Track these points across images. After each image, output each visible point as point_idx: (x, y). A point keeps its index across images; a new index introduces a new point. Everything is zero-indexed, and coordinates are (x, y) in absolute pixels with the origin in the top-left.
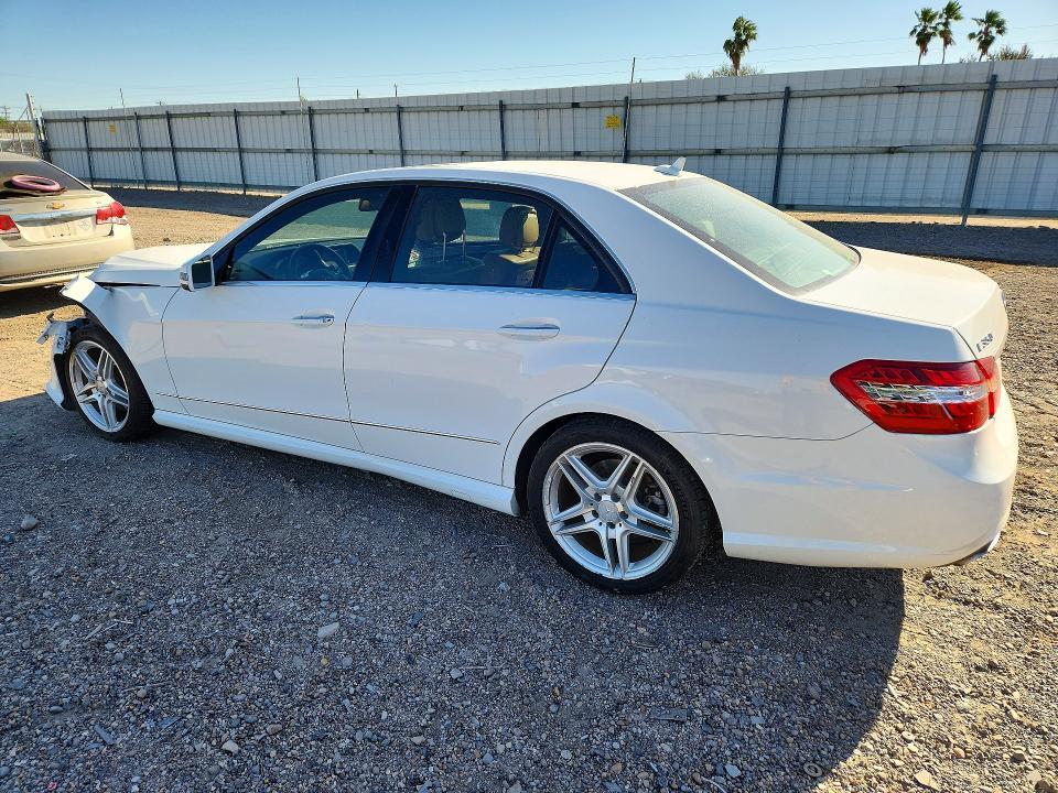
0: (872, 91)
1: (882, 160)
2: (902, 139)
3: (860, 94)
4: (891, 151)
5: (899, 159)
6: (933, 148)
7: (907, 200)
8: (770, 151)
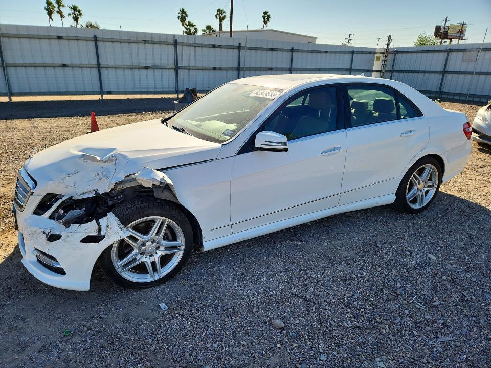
0: (133, 41)
1: (143, 72)
2: (150, 63)
3: (129, 42)
4: (146, 68)
5: (150, 71)
6: (162, 67)
7: (164, 88)
8: (93, 66)
